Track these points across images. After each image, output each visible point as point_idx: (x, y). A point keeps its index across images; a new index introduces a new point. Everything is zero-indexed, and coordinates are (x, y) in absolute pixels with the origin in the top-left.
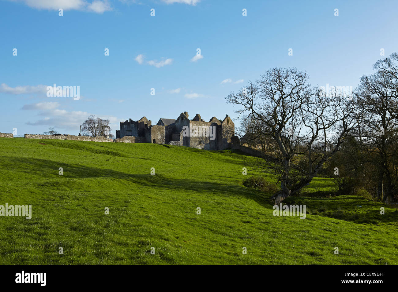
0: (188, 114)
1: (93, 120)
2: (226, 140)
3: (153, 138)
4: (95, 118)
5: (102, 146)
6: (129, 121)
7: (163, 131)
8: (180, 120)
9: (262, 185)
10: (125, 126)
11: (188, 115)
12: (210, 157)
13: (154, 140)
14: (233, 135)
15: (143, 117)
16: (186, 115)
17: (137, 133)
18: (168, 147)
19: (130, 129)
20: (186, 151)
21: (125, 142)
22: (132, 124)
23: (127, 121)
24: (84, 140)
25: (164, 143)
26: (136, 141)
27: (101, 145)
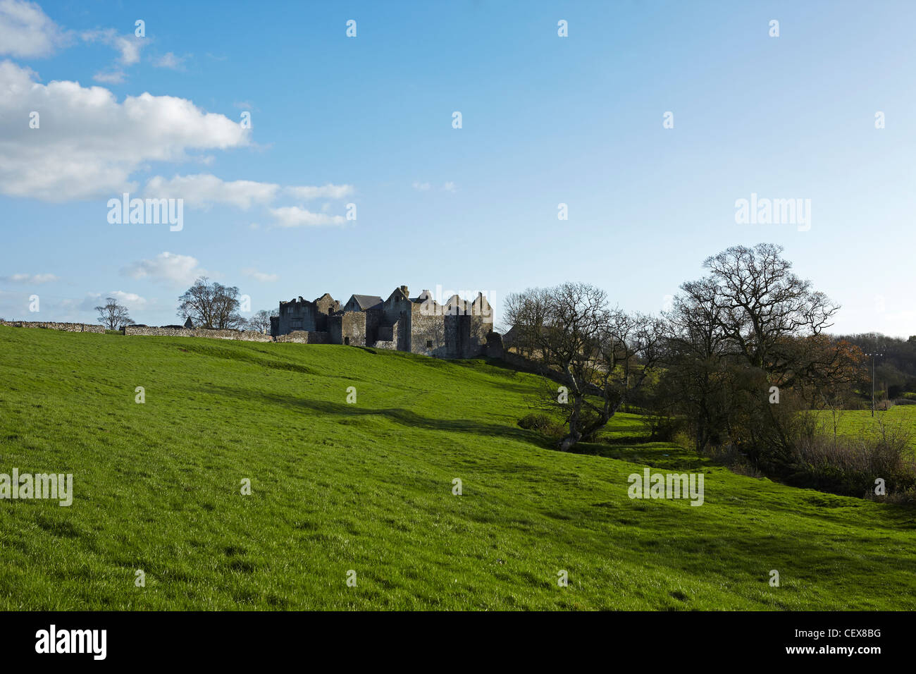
0: (408, 290)
1: (205, 288)
2: (477, 339)
3: (344, 334)
4: (209, 284)
5: (264, 352)
6: (297, 301)
7: (363, 323)
8: (393, 301)
9: (545, 427)
10: (291, 310)
11: (408, 292)
12: (449, 373)
13: (347, 339)
14: (491, 330)
15: (325, 294)
16: (405, 292)
17: (313, 323)
18: (374, 353)
19: (301, 316)
20: (406, 362)
21: (295, 341)
22: (305, 306)
23: (295, 300)
24: (224, 338)
25: (363, 343)
26: (312, 340)
27: (262, 350)
